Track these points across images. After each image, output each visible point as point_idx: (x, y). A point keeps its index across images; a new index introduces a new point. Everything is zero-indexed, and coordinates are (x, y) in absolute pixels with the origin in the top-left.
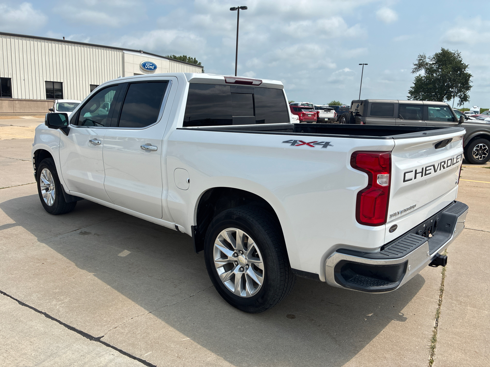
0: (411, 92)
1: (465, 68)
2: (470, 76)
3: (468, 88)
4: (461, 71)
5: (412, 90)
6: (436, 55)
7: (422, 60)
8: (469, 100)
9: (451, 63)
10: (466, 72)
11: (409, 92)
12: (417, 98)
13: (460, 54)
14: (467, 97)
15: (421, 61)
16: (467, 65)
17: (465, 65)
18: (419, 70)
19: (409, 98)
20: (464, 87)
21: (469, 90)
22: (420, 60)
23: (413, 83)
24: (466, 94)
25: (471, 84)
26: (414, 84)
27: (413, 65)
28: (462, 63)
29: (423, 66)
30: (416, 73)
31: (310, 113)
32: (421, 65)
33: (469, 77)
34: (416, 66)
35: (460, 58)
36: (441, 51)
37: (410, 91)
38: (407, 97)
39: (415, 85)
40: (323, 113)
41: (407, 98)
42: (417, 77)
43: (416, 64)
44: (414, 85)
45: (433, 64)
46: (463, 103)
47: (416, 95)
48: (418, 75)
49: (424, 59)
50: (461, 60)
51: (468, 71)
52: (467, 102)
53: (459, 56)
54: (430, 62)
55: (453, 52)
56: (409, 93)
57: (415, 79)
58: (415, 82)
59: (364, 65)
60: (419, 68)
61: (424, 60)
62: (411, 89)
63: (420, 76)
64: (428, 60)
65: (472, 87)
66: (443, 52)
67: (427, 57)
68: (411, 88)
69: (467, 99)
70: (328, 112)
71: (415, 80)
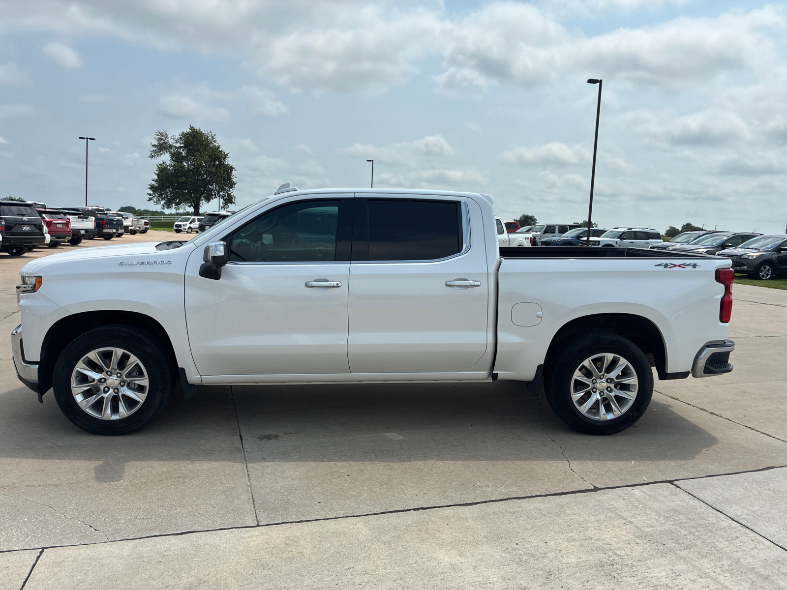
0: (152, 188)
1: (225, 158)
2: (232, 169)
3: (232, 185)
4: (220, 162)
5: (153, 185)
6: (184, 135)
7: (162, 139)
8: (235, 202)
9: (205, 150)
10: (226, 164)
11: (149, 186)
12: (163, 196)
13: (215, 137)
14: (232, 198)
15: (162, 141)
16: (227, 154)
17: (225, 153)
18: (161, 155)
19: (152, 197)
20: (227, 184)
21: (233, 187)
22: (160, 139)
23: (155, 173)
24: (230, 194)
25: (234, 180)
26: (157, 174)
27: (151, 146)
28: (221, 149)
29: (165, 149)
30: (155, 159)
31: (59, 221)
32: (162, 147)
33: (231, 171)
34: (155, 149)
35: (215, 142)
36: (190, 131)
37: (151, 185)
38: (148, 194)
39: (158, 177)
40: (77, 221)
41: (148, 196)
42: (161, 165)
43: (155, 145)
44: (156, 176)
45: (181, 147)
46: (228, 206)
47: (161, 191)
48: (162, 163)
49: (165, 139)
50: (219, 146)
51: (229, 162)
52: (233, 205)
53: (213, 139)
54: (174, 145)
55: (206, 133)
56: (150, 188)
57: (157, 167)
58: (157, 172)
59: (88, 140)
60: (160, 152)
61: (166, 141)
62: (153, 183)
63: (164, 163)
64: (172, 140)
65: (236, 184)
66: (193, 132)
67: (170, 136)
68: (153, 180)
69: (233, 200)
70: (85, 220)
71: (157, 169)
